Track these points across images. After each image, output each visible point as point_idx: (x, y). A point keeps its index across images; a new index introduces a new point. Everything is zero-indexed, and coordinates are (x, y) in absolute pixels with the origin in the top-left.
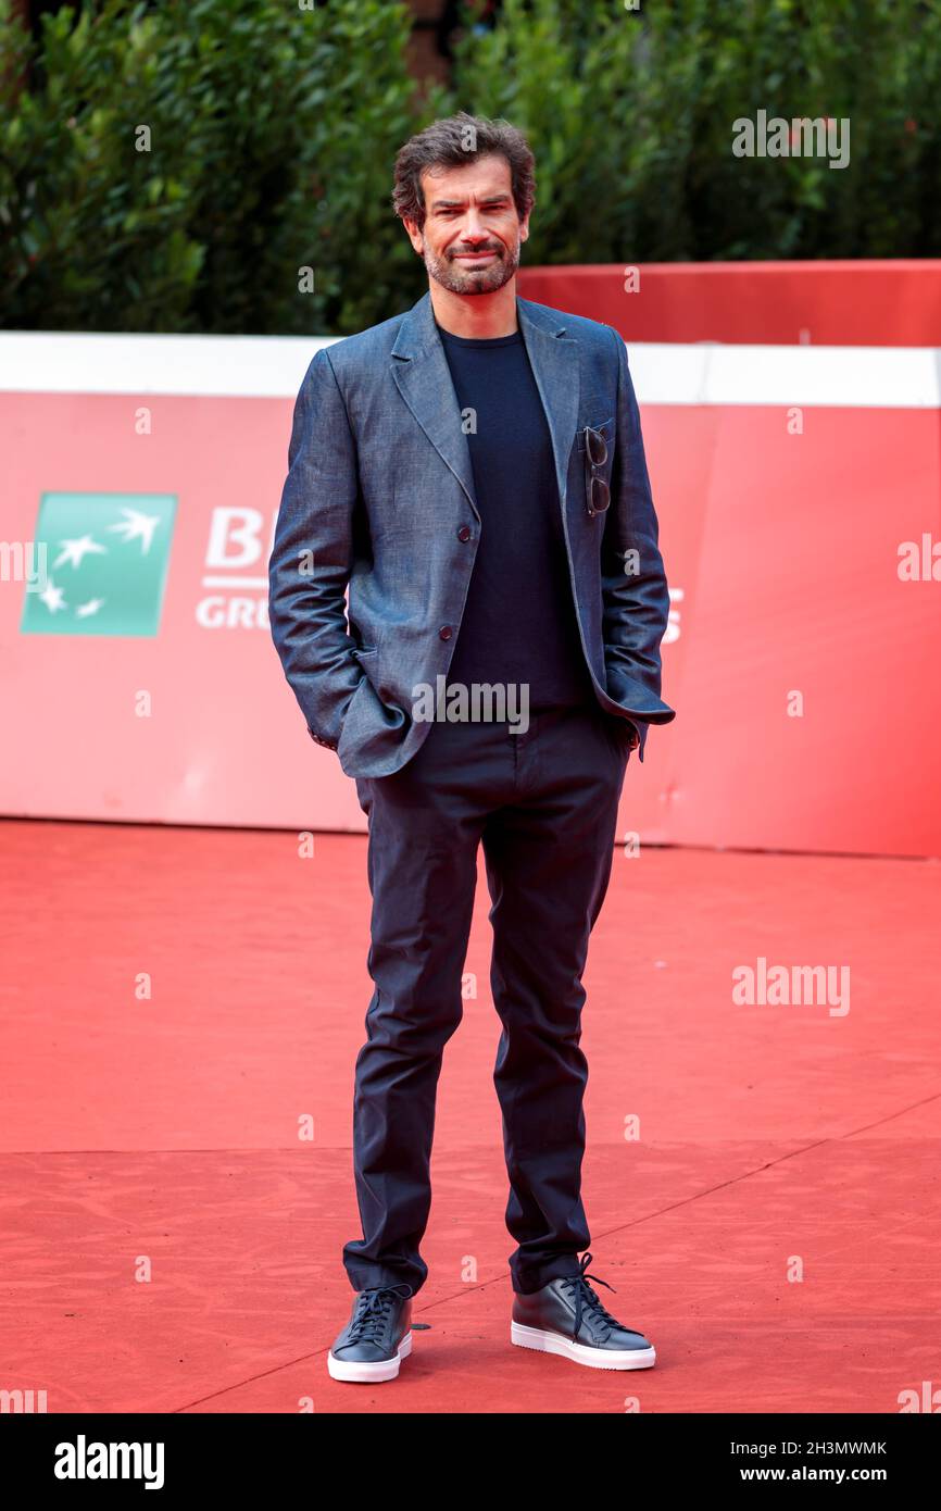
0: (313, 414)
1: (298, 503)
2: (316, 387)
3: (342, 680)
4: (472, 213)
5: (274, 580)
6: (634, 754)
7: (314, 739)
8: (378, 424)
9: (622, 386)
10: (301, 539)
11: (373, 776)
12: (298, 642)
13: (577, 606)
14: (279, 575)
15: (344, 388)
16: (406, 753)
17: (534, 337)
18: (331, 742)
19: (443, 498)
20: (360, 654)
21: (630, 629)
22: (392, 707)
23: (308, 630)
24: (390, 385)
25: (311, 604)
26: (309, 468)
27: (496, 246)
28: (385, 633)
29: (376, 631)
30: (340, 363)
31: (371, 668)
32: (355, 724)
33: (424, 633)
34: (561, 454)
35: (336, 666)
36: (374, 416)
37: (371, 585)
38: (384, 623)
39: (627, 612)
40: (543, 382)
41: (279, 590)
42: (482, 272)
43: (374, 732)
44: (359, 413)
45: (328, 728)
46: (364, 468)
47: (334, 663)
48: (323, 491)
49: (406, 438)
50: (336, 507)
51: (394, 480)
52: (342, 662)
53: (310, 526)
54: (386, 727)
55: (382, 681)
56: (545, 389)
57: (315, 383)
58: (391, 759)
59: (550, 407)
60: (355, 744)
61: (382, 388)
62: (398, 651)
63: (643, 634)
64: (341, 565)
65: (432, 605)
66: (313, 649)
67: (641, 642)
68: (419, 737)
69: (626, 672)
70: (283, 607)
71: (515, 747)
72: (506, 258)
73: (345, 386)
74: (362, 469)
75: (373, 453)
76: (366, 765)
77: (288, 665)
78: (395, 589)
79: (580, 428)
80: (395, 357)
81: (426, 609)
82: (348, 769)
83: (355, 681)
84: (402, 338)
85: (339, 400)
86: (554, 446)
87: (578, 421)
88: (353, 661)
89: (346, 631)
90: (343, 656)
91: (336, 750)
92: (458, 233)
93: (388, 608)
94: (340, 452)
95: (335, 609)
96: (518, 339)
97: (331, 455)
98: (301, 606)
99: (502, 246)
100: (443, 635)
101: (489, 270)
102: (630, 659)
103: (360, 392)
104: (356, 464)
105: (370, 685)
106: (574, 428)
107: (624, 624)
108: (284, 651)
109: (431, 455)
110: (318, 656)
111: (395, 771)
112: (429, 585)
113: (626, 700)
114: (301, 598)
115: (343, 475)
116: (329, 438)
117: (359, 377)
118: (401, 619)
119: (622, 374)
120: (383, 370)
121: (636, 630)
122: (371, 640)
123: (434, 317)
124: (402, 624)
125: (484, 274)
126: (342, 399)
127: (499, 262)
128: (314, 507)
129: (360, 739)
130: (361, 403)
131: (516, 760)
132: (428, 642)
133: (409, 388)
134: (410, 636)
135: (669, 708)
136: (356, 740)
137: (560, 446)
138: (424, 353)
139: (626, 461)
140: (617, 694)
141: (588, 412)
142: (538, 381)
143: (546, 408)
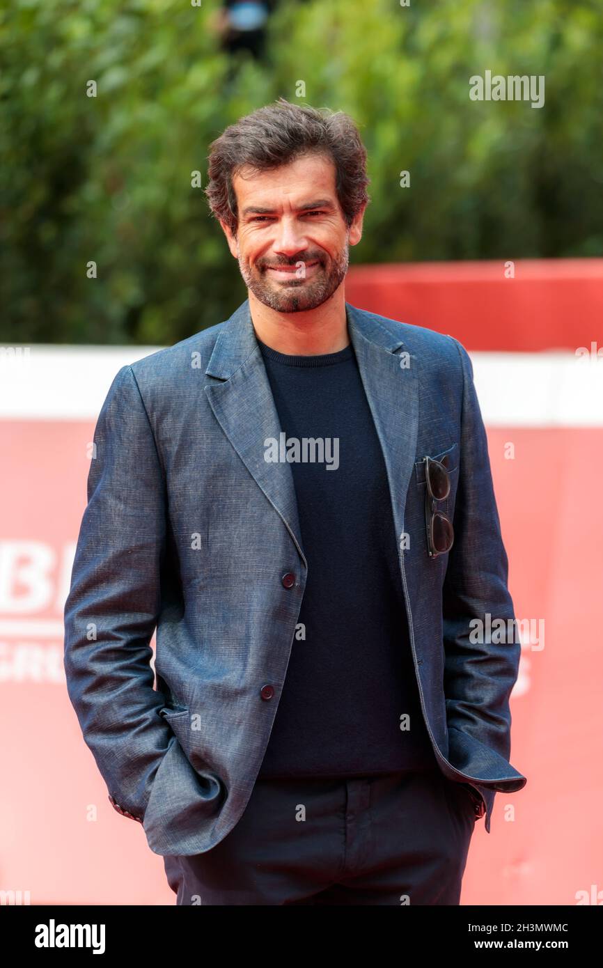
0: (117, 440)
1: (98, 541)
2: (120, 410)
3: (148, 743)
4: (286, 221)
5: (70, 627)
6: (480, 824)
7: (116, 809)
8: (190, 453)
9: (467, 408)
10: (102, 582)
11: (183, 854)
12: (98, 699)
13: (416, 660)
14: (76, 622)
15: (152, 412)
16: (221, 828)
17: (366, 353)
18: (136, 813)
19: (264, 538)
20: (170, 715)
21: (476, 681)
22: (205, 775)
23: (109, 685)
24: (204, 409)
25: (113, 656)
26: (111, 501)
27: (316, 255)
28: (197, 691)
29: (187, 689)
30: (148, 382)
31: (182, 731)
32: (163, 793)
33: (242, 692)
34: (398, 488)
35: (142, 726)
36: (186, 444)
37: (181, 633)
38: (196, 679)
39: (471, 662)
40: (377, 405)
41: (76, 639)
42: (299, 288)
43: (184, 804)
44: (169, 441)
45: (133, 797)
46: (175, 502)
47: (140, 723)
48: (128, 529)
49: (221, 471)
50: (142, 547)
51: (209, 518)
52: (147, 723)
53: (112, 567)
54: (199, 798)
55: (194, 747)
56: (379, 414)
57: (119, 404)
58: (204, 835)
59: (384, 433)
60: (162, 817)
61: (195, 411)
62: (211, 712)
63: (490, 687)
64: (147, 612)
65: (252, 661)
66: (115, 707)
67: (488, 696)
68: (236, 811)
69: (470, 732)
70: (80, 658)
71: (345, 818)
72: (329, 268)
73: (153, 409)
74: (171, 504)
75: (185, 486)
76: (176, 841)
77: (87, 724)
78: (210, 641)
79: (419, 458)
80: (210, 377)
81: (245, 665)
82: (155, 845)
83: (163, 744)
84: (218, 354)
85: (147, 427)
86: (390, 479)
87: (417, 449)
88: (161, 721)
89: (151, 685)
90: (149, 715)
91: (141, 821)
92: (270, 244)
93: (200, 662)
94: (147, 485)
95: (139, 662)
96: (349, 356)
97: (136, 487)
98: (102, 657)
99: (324, 255)
100: (265, 694)
101: (308, 284)
102: (476, 718)
103: (169, 416)
104: (165, 497)
105: (181, 750)
106: (412, 458)
107: (468, 676)
108: (82, 708)
109: (251, 490)
110: (120, 715)
111: (209, 848)
112: (248, 637)
113: (471, 765)
114: (102, 649)
115: (150, 510)
116: (134, 468)
117: (169, 399)
118: (215, 675)
119: (467, 393)
120: (196, 393)
121: (482, 683)
122: (181, 699)
123: (254, 330)
124: (217, 681)
125: (301, 290)
126: (150, 424)
127: (321, 272)
128: (116, 546)
129: (170, 811)
130: (171, 428)
131: (345, 834)
132: (247, 703)
133: (226, 412)
134: (226, 695)
135: (519, 774)
136: (164, 812)
137: (397, 478)
138: (243, 372)
139: (470, 492)
140: (459, 758)
141: (429, 438)
142: (372, 405)
143: (380, 435)
